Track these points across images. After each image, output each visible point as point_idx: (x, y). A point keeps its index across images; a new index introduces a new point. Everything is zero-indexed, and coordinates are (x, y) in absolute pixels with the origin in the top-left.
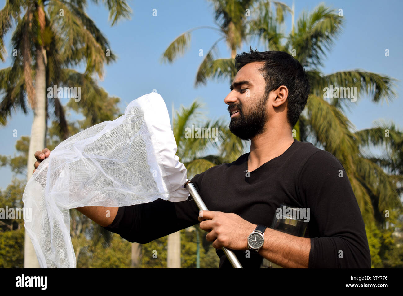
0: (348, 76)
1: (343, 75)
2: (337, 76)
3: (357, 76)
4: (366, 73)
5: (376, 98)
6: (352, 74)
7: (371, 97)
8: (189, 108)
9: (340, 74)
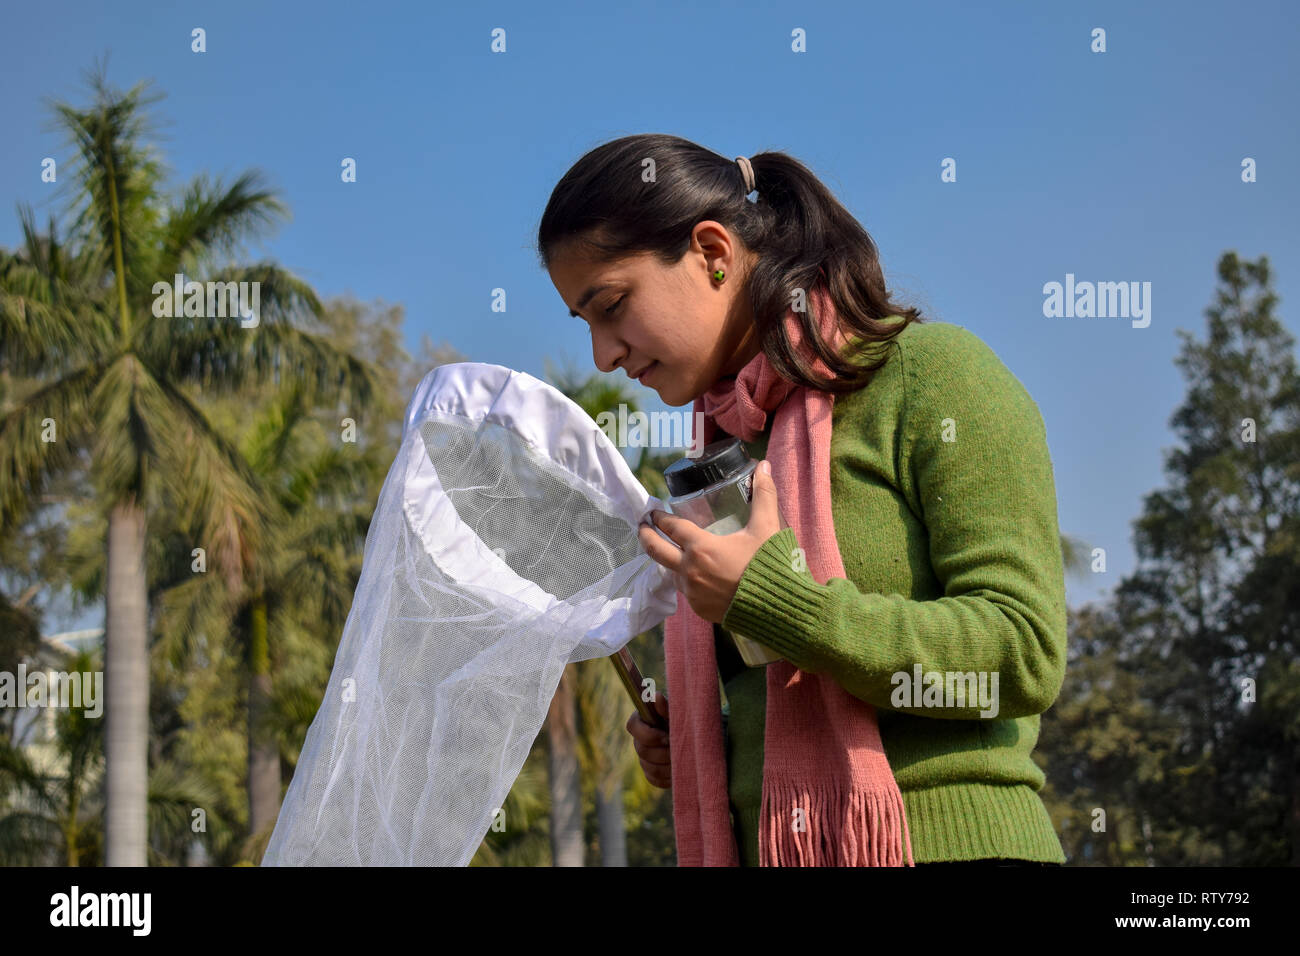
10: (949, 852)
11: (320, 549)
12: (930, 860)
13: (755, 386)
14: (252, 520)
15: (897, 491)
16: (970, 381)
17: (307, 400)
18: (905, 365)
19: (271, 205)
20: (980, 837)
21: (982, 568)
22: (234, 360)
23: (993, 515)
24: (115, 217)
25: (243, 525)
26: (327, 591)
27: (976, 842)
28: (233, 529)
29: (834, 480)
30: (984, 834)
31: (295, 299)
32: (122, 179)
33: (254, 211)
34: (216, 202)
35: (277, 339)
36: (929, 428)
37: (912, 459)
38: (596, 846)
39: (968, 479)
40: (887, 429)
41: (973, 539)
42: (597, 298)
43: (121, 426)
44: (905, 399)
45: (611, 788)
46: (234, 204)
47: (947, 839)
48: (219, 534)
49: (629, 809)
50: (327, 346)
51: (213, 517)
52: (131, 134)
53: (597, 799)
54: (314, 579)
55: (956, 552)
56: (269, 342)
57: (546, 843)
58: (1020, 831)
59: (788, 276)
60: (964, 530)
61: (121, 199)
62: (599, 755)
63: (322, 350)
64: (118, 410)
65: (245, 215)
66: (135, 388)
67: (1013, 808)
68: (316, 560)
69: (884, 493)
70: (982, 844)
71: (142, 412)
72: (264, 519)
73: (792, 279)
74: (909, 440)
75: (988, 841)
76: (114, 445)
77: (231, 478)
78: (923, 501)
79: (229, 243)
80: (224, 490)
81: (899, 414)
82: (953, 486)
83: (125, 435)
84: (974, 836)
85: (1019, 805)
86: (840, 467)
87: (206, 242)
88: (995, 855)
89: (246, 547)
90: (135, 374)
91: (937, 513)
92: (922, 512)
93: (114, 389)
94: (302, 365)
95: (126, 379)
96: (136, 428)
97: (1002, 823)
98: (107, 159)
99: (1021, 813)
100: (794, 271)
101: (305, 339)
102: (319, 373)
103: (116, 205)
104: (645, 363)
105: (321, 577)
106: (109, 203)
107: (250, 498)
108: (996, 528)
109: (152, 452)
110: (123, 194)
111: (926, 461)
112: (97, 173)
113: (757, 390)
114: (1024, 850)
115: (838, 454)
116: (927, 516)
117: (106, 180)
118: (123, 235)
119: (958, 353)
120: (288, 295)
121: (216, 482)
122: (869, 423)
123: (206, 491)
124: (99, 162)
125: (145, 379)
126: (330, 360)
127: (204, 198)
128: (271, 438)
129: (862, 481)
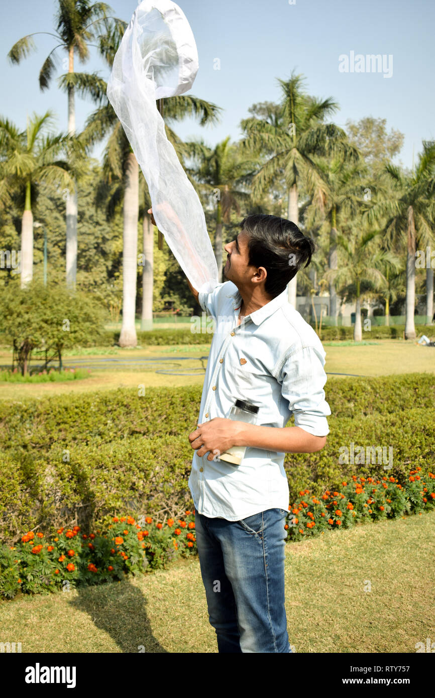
0: (182, 100)
1: (178, 98)
2: (172, 99)
3: (190, 101)
4: (197, 99)
5: (203, 122)
6: (186, 98)
7: (199, 120)
8: (41, 114)
9: (175, 97)
11: (350, 195)
14: (326, 192)
19: (335, 106)
24: (292, 110)
25: (324, 194)
26: (351, 207)
28: (321, 195)
32: (294, 100)
33: (331, 108)
34: (320, 105)
43: (291, 168)
46: (325, 106)
48: (317, 197)
50: (347, 145)
51: (316, 192)
52: (298, 88)
54: (348, 204)
61: (294, 105)
64: (290, 164)
65: (328, 109)
66: (295, 158)
68: (349, 198)
71: (296, 164)
76: (288, 173)
80: (319, 185)
83: (292, 171)
89: (325, 199)
90: (295, 154)
93: (290, 158)
95: (293, 155)
96: (295, 169)
98: (291, 95)
103: (292, 107)
105: (350, 203)
106: (291, 107)
109: (298, 175)
110: (295, 104)
112: (288, 98)
117: (290, 100)
118: (295, 116)
121: (317, 183)
123: (314, 185)
124: (289, 96)
125: (298, 155)
126: (348, 149)
127: (317, 103)
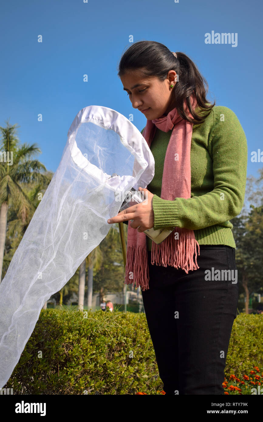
10: (211, 242)
12: (206, 244)
13: (173, 117)
14: (28, 209)
15: (207, 149)
16: (231, 122)
17: (41, 188)
18: (214, 116)
19: (38, 150)
20: (219, 239)
21: (225, 173)
22: (28, 178)
23: (231, 159)
25: (27, 209)
27: (218, 240)
28: (25, 210)
29: (192, 145)
30: (220, 238)
31: (41, 168)
32: (10, 142)
33: (35, 151)
34: (28, 148)
35: (37, 176)
36: (218, 133)
37: (212, 141)
38: (87, 278)
39: (227, 148)
40: (207, 132)
41: (225, 165)
42: (139, 87)
43: (5, 188)
44: (214, 125)
45: (91, 267)
46: (31, 149)
47: (210, 239)
48: (22, 211)
49: (94, 272)
50: (46, 178)
51: (21, 208)
52: (13, 134)
53: (88, 269)
55: (219, 168)
56: (35, 175)
57: (78, 276)
58: (229, 239)
59: (188, 89)
60: (223, 162)
62: (89, 260)
63: (45, 178)
64: (5, 185)
65: (33, 151)
66: (9, 181)
67: (227, 233)
69: (204, 150)
70: (220, 241)
71: (9, 186)
72: (31, 209)
73: (189, 90)
74: (212, 136)
75: (221, 240)
76: (3, 192)
77: (25, 200)
78: (213, 153)
79: (29, 156)
80: (24, 203)
81: (211, 129)
82: (221, 150)
83: (6, 190)
84: (218, 238)
85: (228, 232)
86: (193, 141)
87: (25, 156)
88: (223, 244)
89: (27, 214)
90: (9, 179)
91: (216, 156)
92: (212, 156)
93: (5, 181)
94: (41, 181)
95: (7, 180)
96: (8, 189)
97: (224, 236)
98: (8, 138)
99: (229, 234)
100: (190, 88)
101: (42, 176)
102: (44, 182)
103: (8, 147)
104: (147, 108)
107: (28, 205)
108: (232, 163)
109: (11, 194)
110: (10, 145)
111: (216, 142)
113: (174, 118)
114: (229, 243)
115: (193, 138)
116: (213, 157)
117: (7, 141)
119: (229, 115)
120: (40, 167)
121: (22, 201)
122: (202, 130)
123: (20, 202)
124: (6, 138)
125: (11, 180)
126: (46, 180)
127: (26, 147)
128: (33, 195)
129: (199, 145)
